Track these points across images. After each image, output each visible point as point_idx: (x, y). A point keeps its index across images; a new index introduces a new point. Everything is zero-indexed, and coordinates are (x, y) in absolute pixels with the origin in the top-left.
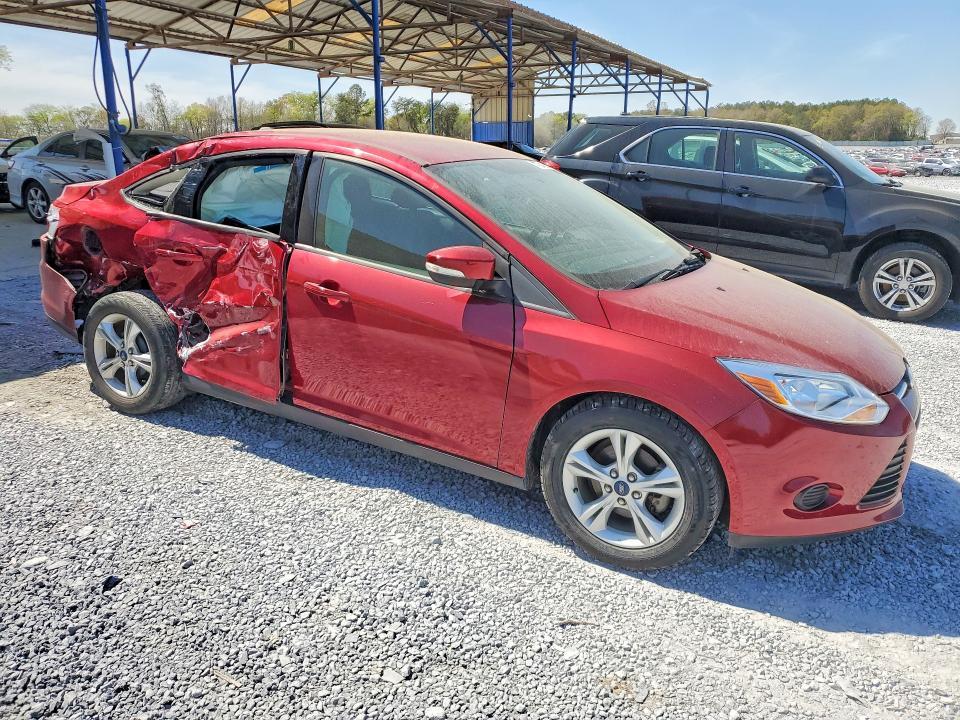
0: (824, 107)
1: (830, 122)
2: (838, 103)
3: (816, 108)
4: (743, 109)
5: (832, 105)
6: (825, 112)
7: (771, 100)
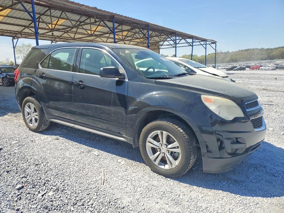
0: (275, 49)
1: (277, 53)
2: (280, 47)
3: (272, 49)
4: (247, 51)
5: (278, 48)
6: (275, 50)
7: (256, 48)
